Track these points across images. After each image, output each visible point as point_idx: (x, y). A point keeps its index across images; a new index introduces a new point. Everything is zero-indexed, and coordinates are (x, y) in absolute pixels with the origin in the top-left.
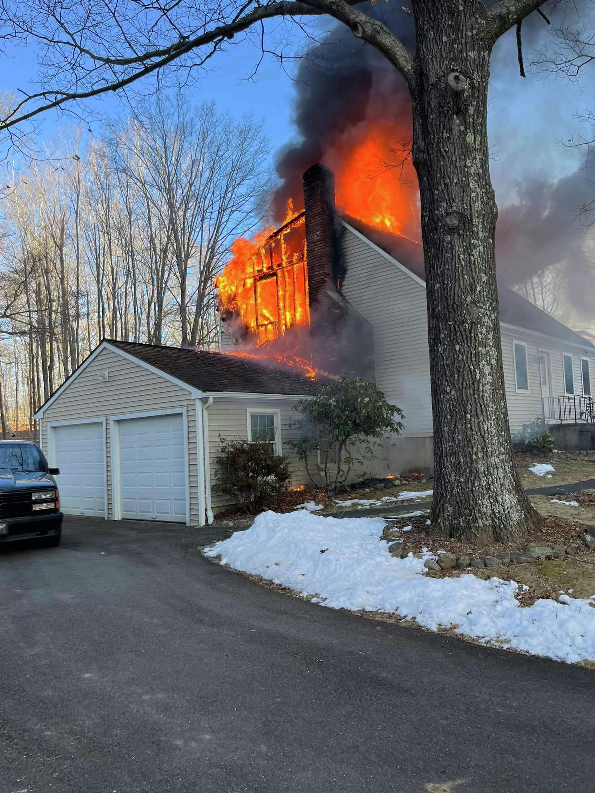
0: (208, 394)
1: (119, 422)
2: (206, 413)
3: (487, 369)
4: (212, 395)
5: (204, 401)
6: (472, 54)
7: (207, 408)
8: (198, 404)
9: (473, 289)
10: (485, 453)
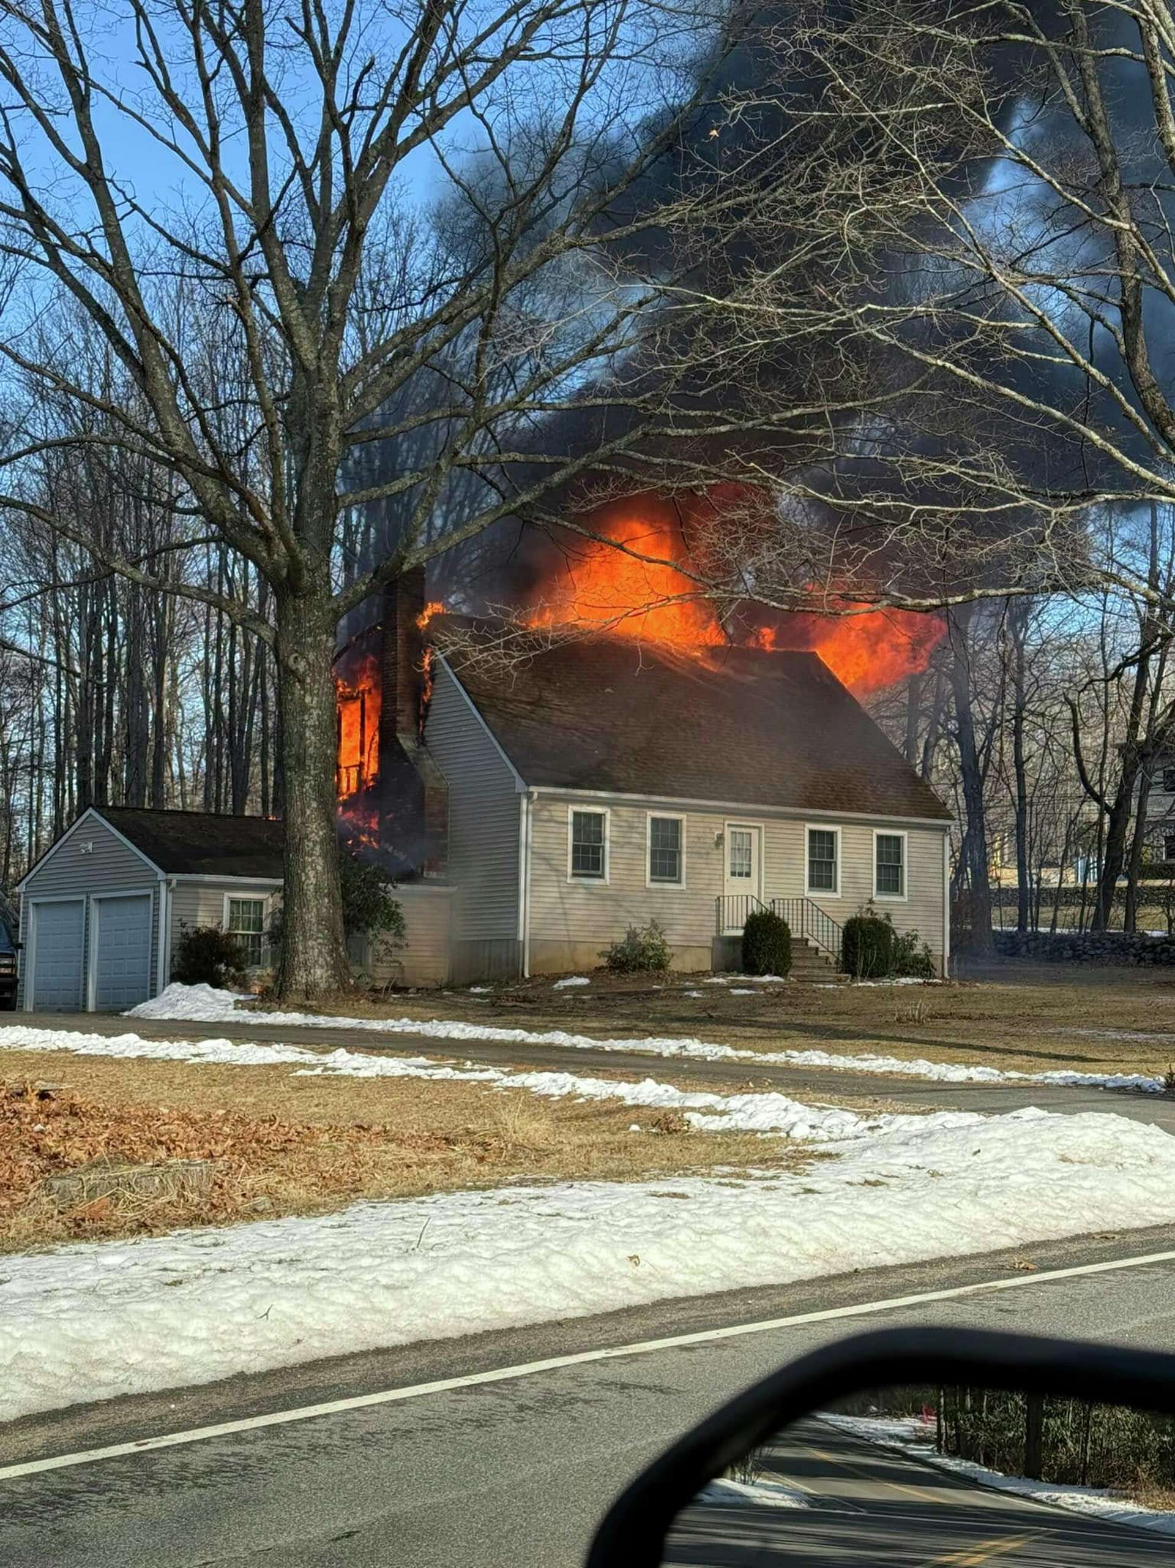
0: (170, 876)
1: (100, 901)
2: (170, 895)
3: (312, 874)
4: (175, 877)
5: (168, 883)
6: (309, 640)
7: (172, 891)
8: (163, 887)
9: (303, 813)
10: (305, 937)
